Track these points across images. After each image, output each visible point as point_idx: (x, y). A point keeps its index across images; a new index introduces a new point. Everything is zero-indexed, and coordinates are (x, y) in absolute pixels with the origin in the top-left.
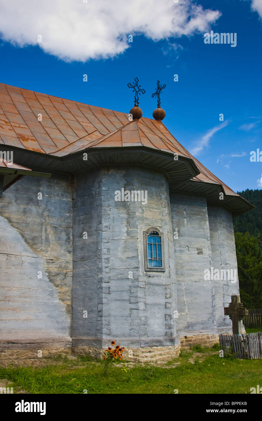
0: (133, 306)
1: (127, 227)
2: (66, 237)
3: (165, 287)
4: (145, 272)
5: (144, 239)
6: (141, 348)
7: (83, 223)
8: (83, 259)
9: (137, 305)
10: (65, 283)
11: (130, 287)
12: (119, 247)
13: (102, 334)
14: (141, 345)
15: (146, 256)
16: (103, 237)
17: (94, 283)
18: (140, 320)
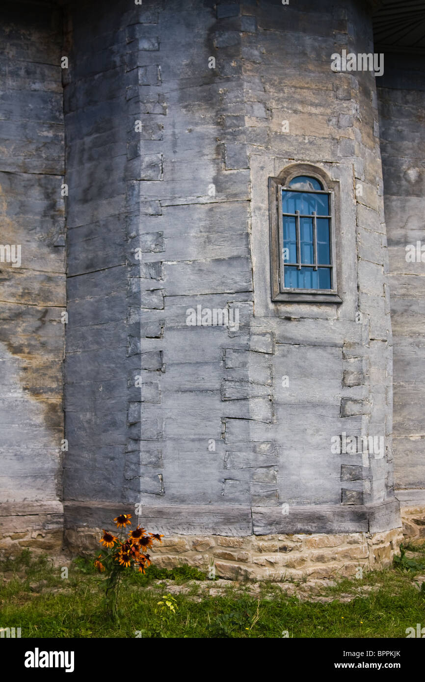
0: (232, 409)
1: (218, 164)
2: (46, 203)
3: (343, 351)
4: (272, 306)
5: (270, 203)
6: (254, 537)
7: (91, 159)
8: (92, 267)
9: (244, 405)
10: (43, 339)
11: (224, 349)
12: (192, 227)
13: (139, 492)
14: (256, 529)
15: (275, 255)
16: (142, 199)
17: (119, 340)
18: (254, 451)
